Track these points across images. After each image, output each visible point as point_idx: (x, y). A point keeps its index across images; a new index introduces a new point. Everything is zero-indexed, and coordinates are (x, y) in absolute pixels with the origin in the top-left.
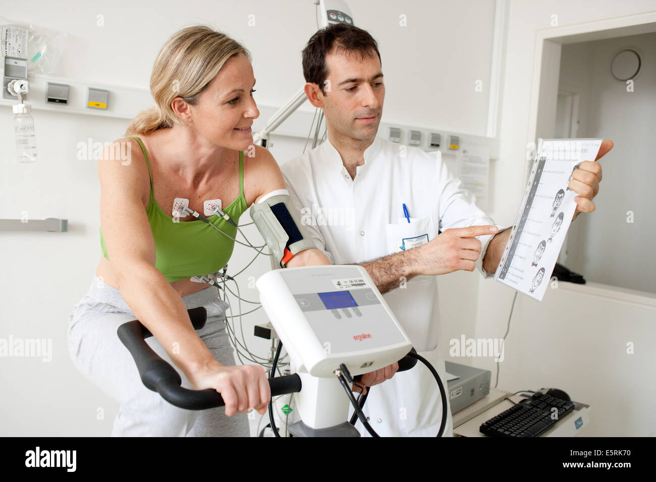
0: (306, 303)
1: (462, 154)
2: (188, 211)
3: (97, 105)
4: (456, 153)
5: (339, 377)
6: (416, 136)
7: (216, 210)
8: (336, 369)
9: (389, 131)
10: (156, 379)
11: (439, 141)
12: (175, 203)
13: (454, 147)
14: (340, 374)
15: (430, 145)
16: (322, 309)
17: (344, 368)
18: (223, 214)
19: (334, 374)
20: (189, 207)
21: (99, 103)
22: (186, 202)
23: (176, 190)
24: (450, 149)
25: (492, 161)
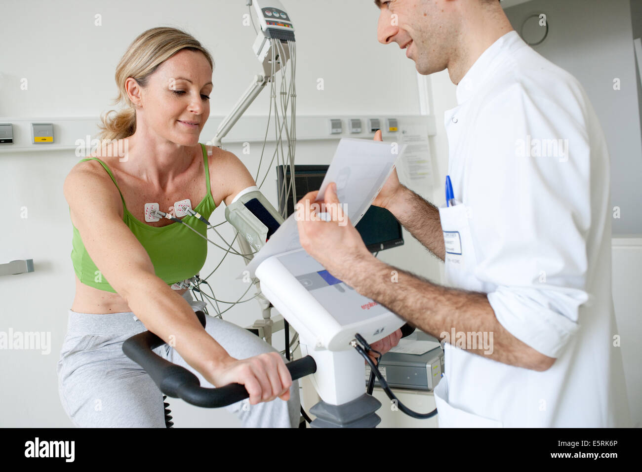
0: (309, 283)
1: (402, 135)
2: (160, 215)
3: (43, 139)
4: (397, 134)
5: (356, 348)
6: (356, 124)
7: (187, 210)
8: (351, 340)
9: (330, 123)
10: (175, 384)
11: (379, 126)
12: (146, 209)
13: (393, 129)
14: (356, 344)
15: (370, 130)
16: (325, 286)
17: (359, 337)
18: (194, 213)
19: (350, 346)
20: (160, 210)
21: (45, 138)
22: (156, 206)
23: (144, 196)
24: (390, 132)
25: (431, 137)
